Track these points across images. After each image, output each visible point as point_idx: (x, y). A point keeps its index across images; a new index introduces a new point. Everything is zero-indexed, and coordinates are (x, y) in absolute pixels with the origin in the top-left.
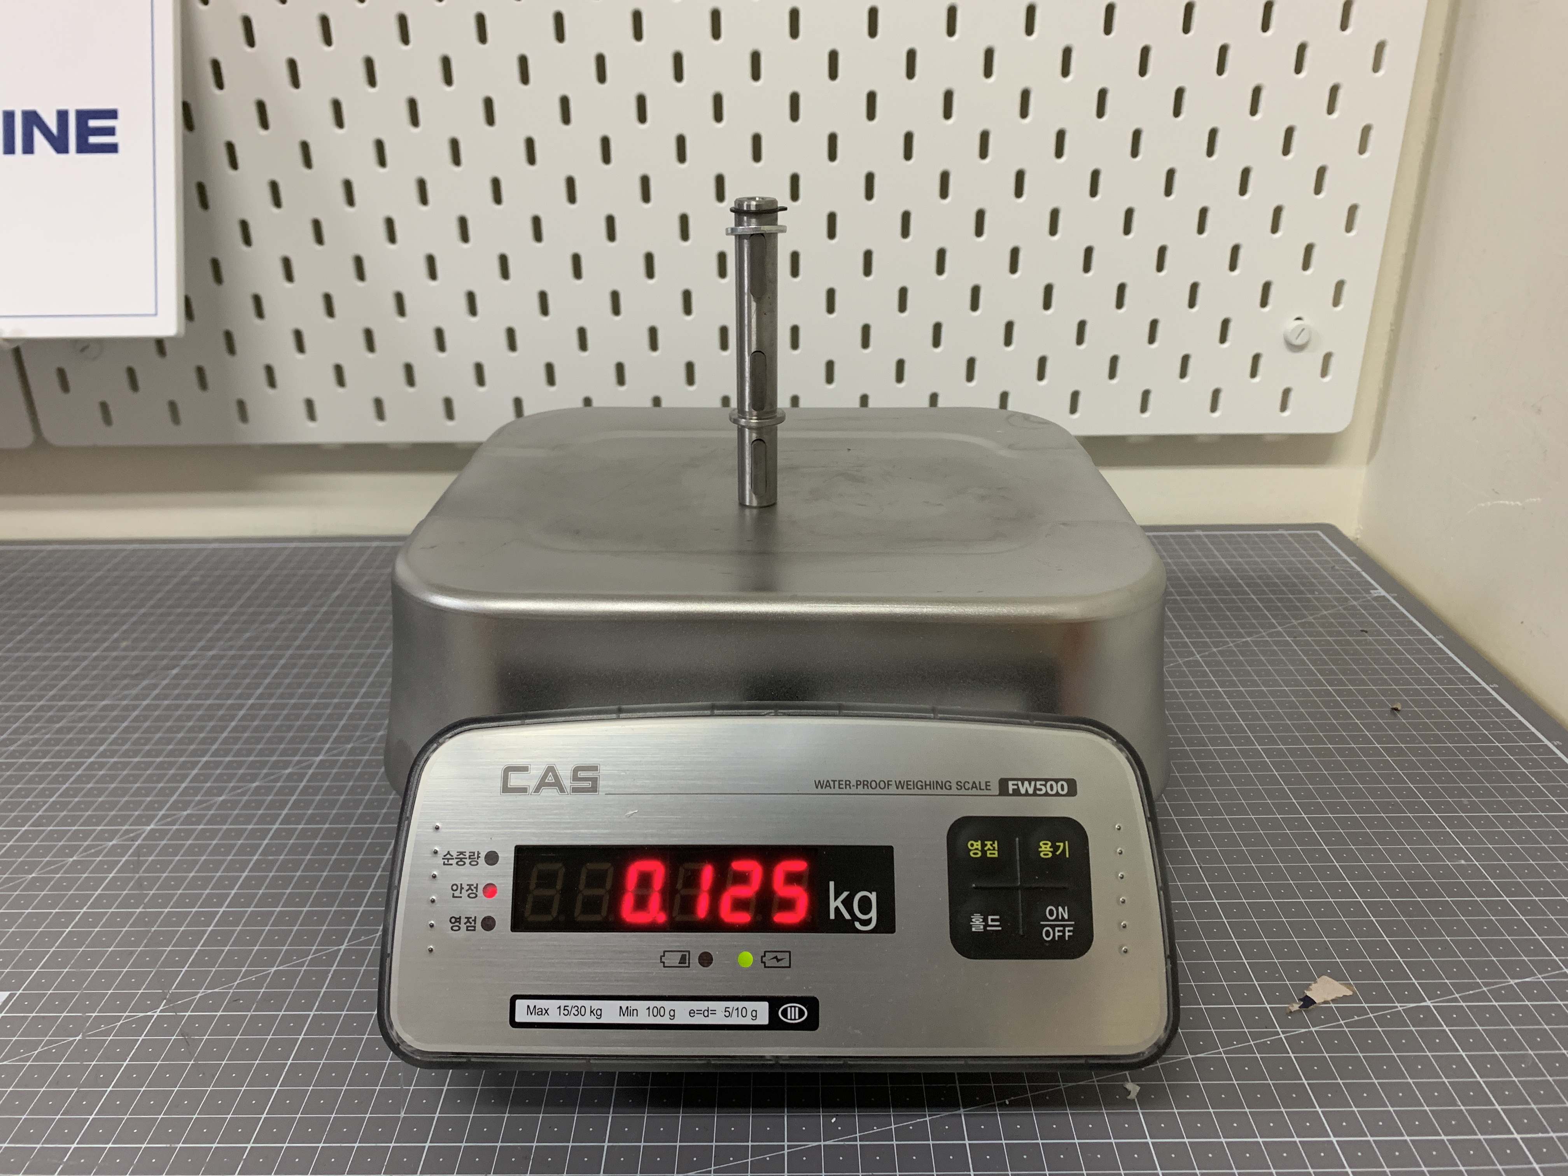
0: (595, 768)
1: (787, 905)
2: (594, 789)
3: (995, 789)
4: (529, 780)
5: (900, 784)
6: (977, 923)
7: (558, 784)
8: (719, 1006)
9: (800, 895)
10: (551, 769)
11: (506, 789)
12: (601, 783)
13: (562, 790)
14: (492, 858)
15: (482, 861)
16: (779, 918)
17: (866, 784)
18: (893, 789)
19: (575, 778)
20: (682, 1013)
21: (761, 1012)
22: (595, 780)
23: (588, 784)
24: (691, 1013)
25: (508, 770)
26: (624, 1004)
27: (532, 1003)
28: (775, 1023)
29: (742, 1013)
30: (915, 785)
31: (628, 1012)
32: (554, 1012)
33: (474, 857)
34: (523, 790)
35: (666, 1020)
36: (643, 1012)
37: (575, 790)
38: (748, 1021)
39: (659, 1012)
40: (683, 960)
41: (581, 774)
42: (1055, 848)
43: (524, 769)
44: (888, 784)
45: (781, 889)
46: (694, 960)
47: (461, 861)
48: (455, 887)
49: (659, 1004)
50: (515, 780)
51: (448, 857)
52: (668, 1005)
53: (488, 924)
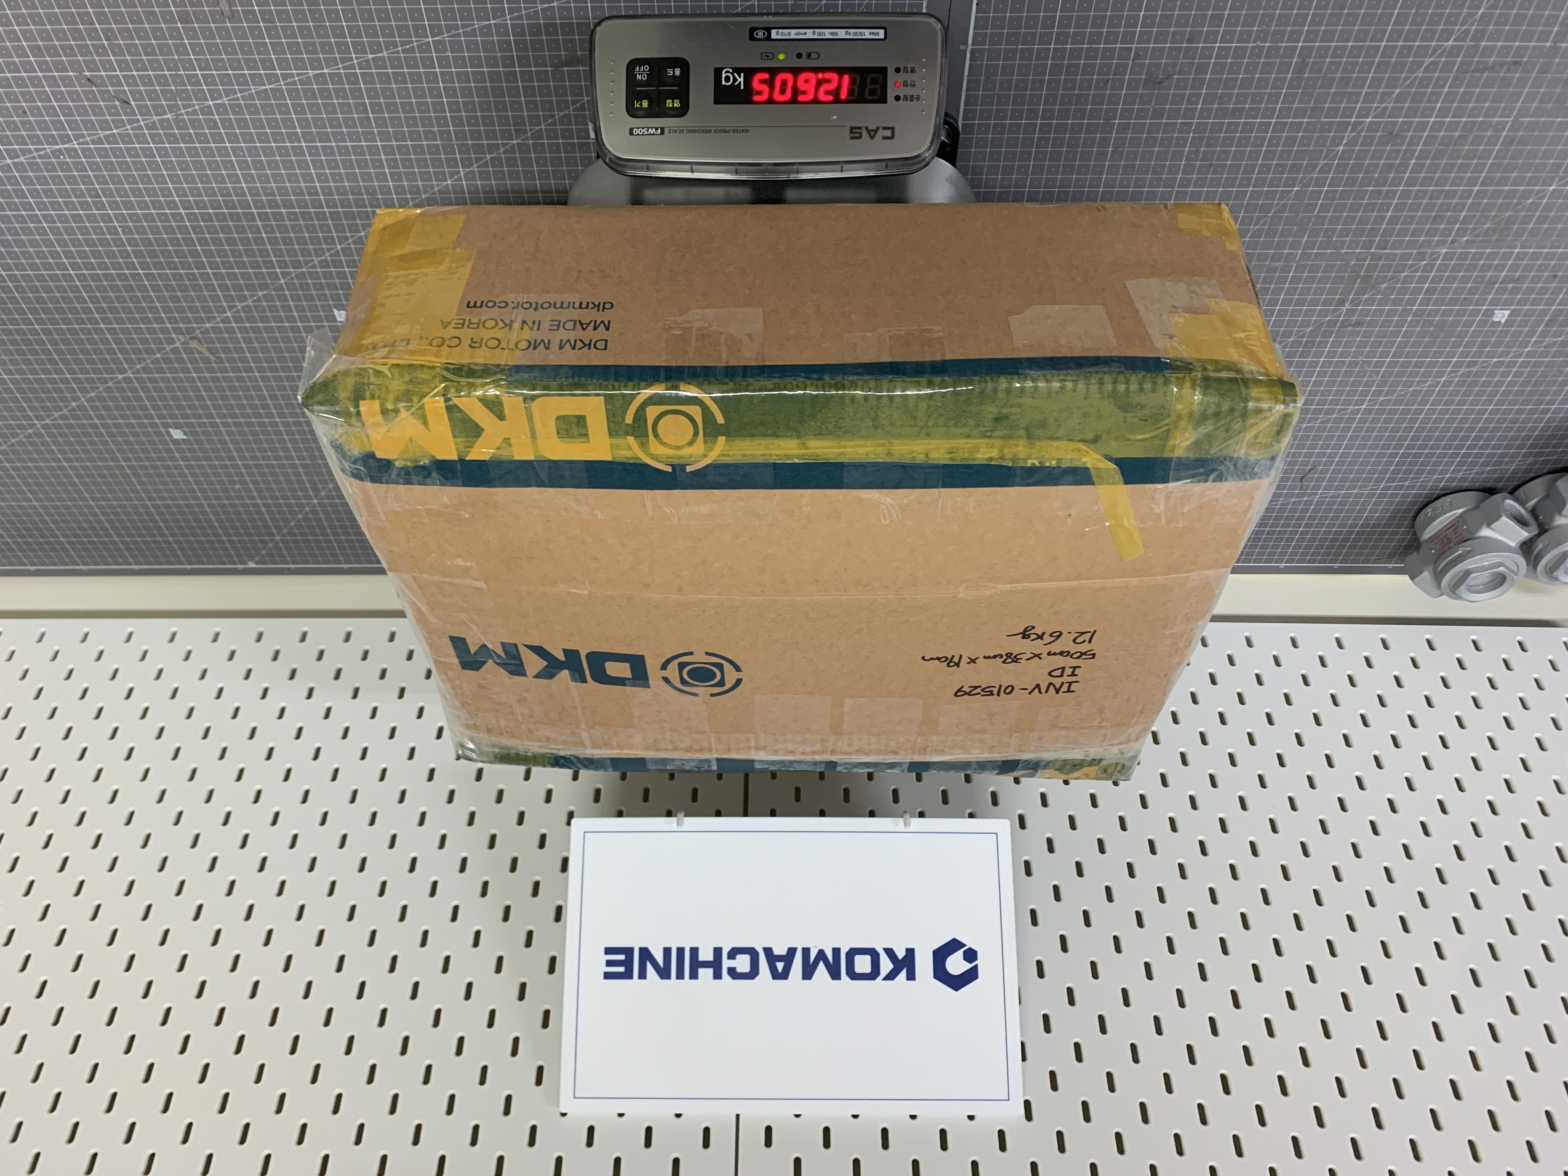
0: (852, 138)
1: (762, 82)
2: (852, 129)
3: (666, 131)
4: (881, 133)
5: (710, 131)
6: (678, 72)
7: (869, 131)
8: (793, 37)
9: (756, 84)
10: (872, 138)
11: (893, 129)
12: (848, 131)
13: (867, 128)
14: (897, 98)
15: (902, 97)
16: (766, 76)
17: (726, 132)
18: (713, 129)
19: (861, 134)
20: (810, 34)
21: (774, 34)
22: (851, 132)
23: (854, 131)
24: (805, 34)
25: (892, 137)
26: (835, 37)
27: (877, 37)
28: (769, 30)
29: (782, 34)
30: (703, 131)
31: (833, 34)
32: (867, 34)
33: (906, 98)
34: (884, 128)
35: (817, 31)
36: (827, 34)
37: (860, 128)
38: (780, 31)
39: (820, 34)
40: (809, 55)
41: (858, 135)
42: (641, 105)
43: (884, 138)
44: (715, 131)
45: (765, 89)
46: (804, 55)
47: (912, 97)
48: (914, 86)
49: (820, 37)
50: (888, 133)
51: (918, 98)
52: (816, 37)
53: (898, 70)
